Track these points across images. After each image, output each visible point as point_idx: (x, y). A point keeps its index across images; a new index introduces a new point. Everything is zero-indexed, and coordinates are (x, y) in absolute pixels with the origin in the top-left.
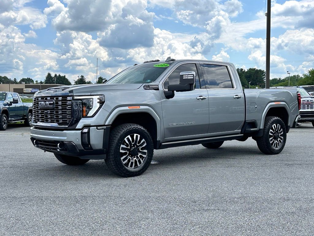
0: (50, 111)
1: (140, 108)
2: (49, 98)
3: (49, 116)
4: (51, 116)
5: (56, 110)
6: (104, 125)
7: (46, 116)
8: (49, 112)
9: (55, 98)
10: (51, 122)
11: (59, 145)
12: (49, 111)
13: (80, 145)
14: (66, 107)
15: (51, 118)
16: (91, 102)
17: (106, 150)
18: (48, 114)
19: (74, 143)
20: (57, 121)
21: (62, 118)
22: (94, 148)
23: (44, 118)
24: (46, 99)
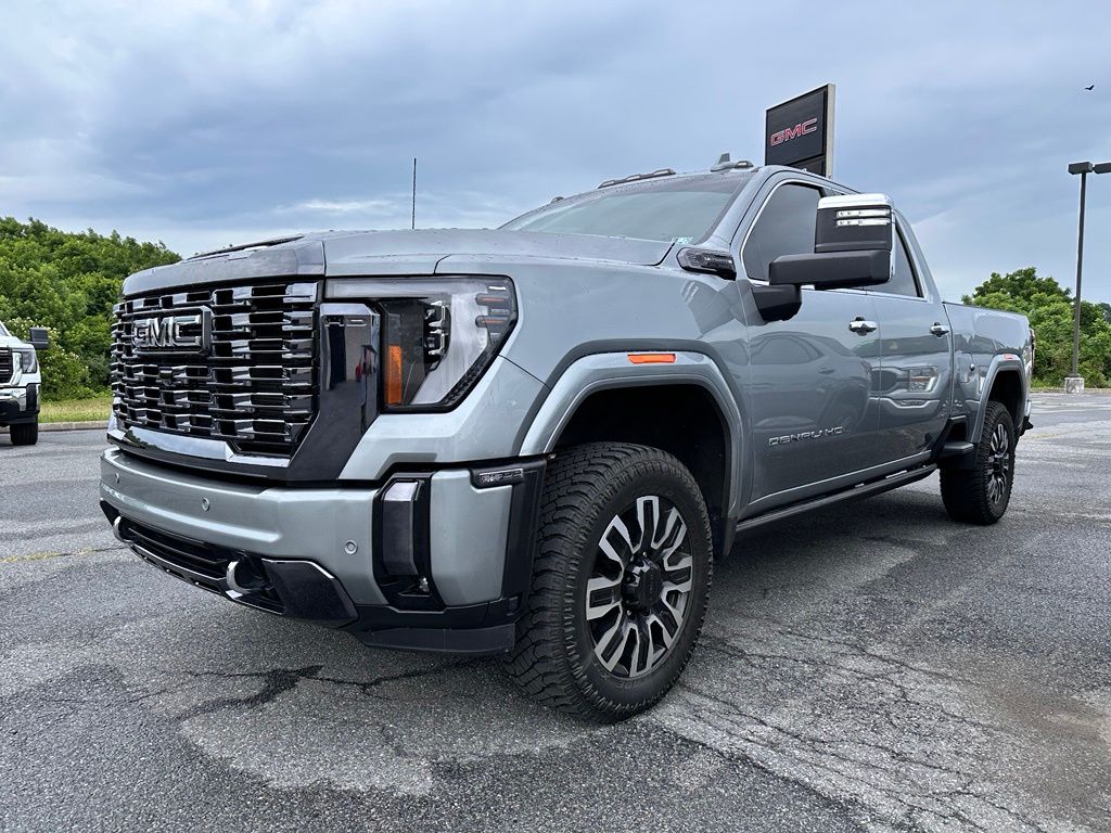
0: (189, 372)
1: (675, 363)
2: (180, 299)
3: (183, 395)
4: (191, 396)
5: (218, 363)
6: (515, 460)
7: (170, 398)
8: (184, 375)
9: (214, 296)
10: (195, 433)
11: (236, 568)
12: (182, 371)
13: (365, 581)
14: (278, 345)
15: (194, 409)
16: (434, 318)
17: (519, 600)
18: (179, 387)
19: (329, 566)
20: (228, 432)
21: (257, 414)
22: (451, 597)
23: (158, 408)
24: (168, 303)
